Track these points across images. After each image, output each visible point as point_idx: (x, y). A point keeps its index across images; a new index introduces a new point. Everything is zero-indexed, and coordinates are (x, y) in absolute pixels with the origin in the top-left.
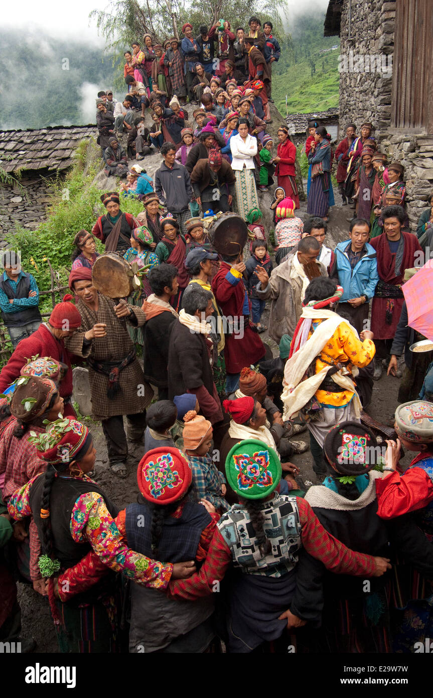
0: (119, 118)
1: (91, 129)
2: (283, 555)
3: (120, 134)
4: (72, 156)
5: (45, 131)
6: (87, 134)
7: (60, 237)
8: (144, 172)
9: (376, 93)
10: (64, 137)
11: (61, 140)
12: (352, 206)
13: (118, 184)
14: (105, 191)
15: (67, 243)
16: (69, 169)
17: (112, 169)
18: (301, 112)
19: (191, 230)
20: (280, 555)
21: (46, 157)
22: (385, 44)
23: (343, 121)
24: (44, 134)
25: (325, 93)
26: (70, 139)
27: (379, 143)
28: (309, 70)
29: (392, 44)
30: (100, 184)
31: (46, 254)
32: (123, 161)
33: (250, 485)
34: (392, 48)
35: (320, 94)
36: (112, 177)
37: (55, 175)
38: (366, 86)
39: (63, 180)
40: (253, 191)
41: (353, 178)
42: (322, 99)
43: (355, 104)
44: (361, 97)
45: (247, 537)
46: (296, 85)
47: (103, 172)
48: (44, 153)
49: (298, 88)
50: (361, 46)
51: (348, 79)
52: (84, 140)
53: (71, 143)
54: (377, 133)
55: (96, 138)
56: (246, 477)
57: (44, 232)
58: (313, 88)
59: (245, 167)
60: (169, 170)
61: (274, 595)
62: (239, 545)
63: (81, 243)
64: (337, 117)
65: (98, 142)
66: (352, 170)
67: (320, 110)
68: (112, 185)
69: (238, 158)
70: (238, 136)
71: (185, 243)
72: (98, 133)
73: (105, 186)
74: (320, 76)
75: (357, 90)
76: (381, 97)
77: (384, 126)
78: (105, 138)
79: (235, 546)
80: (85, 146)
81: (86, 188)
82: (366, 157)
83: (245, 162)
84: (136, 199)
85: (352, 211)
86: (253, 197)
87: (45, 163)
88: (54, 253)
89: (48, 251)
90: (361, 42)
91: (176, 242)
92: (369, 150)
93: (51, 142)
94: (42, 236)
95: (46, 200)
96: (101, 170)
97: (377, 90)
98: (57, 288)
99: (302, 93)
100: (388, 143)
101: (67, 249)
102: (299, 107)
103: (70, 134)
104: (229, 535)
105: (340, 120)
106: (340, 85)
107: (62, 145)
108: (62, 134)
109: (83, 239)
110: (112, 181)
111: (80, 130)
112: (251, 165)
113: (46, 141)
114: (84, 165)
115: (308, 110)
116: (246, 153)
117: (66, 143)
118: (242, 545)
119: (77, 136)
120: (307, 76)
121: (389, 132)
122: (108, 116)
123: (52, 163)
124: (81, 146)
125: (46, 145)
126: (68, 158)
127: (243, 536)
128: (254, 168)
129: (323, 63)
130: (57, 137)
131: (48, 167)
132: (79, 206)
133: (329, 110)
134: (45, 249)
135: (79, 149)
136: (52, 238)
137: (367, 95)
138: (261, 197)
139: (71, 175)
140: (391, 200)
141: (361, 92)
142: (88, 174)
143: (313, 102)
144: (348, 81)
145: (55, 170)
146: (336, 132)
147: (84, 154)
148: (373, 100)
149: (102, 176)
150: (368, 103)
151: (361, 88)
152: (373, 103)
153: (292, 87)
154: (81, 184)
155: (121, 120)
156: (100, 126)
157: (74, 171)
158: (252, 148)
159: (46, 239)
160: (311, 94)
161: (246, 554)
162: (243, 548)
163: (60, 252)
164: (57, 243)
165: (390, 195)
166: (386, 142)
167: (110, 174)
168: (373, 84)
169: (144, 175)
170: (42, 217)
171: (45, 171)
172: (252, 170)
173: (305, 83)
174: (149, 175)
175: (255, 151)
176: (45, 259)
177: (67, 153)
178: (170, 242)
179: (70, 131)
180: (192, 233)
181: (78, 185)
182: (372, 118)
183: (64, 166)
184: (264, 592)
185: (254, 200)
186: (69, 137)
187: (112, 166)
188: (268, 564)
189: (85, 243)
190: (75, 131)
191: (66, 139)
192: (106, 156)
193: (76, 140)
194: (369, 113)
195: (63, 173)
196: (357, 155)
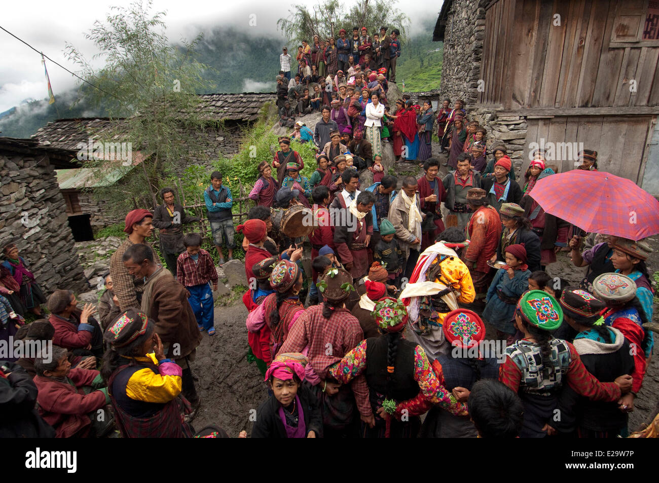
0: (291, 89)
1: (272, 95)
2: (557, 381)
3: (291, 99)
4: (259, 112)
5: (242, 95)
6: (269, 99)
7: (247, 164)
8: (304, 125)
9: (468, 80)
10: (254, 100)
11: (252, 102)
12: (446, 155)
13: (287, 132)
14: (279, 136)
15: (251, 168)
16: (256, 120)
17: (285, 122)
18: (412, 91)
19: (338, 163)
20: (555, 380)
21: (241, 112)
22: (476, 47)
23: (442, 98)
24: (242, 97)
25: (429, 79)
26: (258, 101)
27: (468, 113)
28: (419, 64)
29: (481, 47)
30: (276, 131)
31: (237, 175)
32: (292, 117)
33: (546, 320)
34: (481, 50)
35: (426, 80)
36: (284, 127)
37: (247, 124)
38: (461, 75)
39: (251, 128)
40: (378, 141)
41: (448, 136)
42: (427, 83)
43: (452, 87)
44: (457, 82)
45: (535, 364)
46: (410, 73)
47: (278, 124)
48: (240, 109)
49: (411, 75)
50: (458, 48)
51: (448, 70)
52: (267, 102)
53: (259, 104)
54: (467, 107)
55: (275, 101)
56: (542, 314)
57: (237, 161)
58: (421, 76)
59: (373, 124)
60: (325, 124)
61: (542, 410)
62: (528, 370)
63: (261, 170)
64: (438, 95)
65: (277, 104)
66: (448, 131)
67: (425, 91)
68: (284, 132)
69: (370, 118)
70: (372, 103)
71: (332, 173)
72: (277, 98)
73: (279, 132)
74: (426, 68)
75: (454, 77)
76: (472, 83)
77: (472, 102)
78: (281, 101)
79: (525, 370)
80: (268, 106)
81: (267, 133)
82: (457, 122)
83: (374, 121)
84: (300, 142)
85: (447, 159)
86: (378, 145)
87: (241, 116)
88: (242, 175)
89: (238, 173)
90: (459, 45)
91: (326, 172)
92: (459, 117)
93: (245, 102)
94: (235, 163)
95: (239, 140)
96: (277, 122)
97: (469, 78)
98: (243, 198)
99: (413, 79)
100: (475, 113)
101: (251, 173)
102: (410, 88)
103: (259, 98)
104: (520, 362)
105: (440, 97)
106: (442, 75)
107: (252, 105)
108: (253, 98)
109: (262, 168)
110: (284, 129)
111: (265, 95)
112: (378, 124)
113: (242, 102)
114: (266, 118)
115: (417, 90)
116: (375, 115)
117: (255, 104)
118: (530, 370)
119: (263, 100)
120: (417, 68)
121: (476, 106)
122: (284, 87)
123: (245, 116)
124: (265, 106)
125: (242, 104)
126: (256, 113)
127: (531, 364)
128: (380, 126)
129: (429, 60)
130: (249, 99)
131: (242, 118)
132: (261, 145)
133: (432, 91)
134: (236, 172)
135: (263, 108)
136: (242, 165)
137: (461, 81)
138: (384, 146)
139: (257, 125)
140: (476, 152)
141: (457, 79)
142: (268, 124)
143: (420, 85)
144: (448, 71)
145: (247, 121)
146: (436, 105)
147: (266, 111)
148: (465, 84)
149: (278, 126)
150: (462, 86)
151: (457, 77)
152: (465, 86)
153: (407, 75)
154: (263, 130)
155: (292, 90)
156: (279, 93)
157: (259, 122)
158: (380, 112)
159: (238, 165)
160: (419, 79)
161: (532, 377)
162: (531, 373)
163: (246, 175)
164: (245, 168)
165: (475, 148)
166: (473, 113)
167: (283, 125)
168: (466, 74)
169: (304, 127)
170: (235, 151)
171: (240, 121)
172: (379, 127)
173: (416, 72)
174: (308, 127)
175: (382, 114)
176: (236, 178)
177: (255, 110)
178: (322, 171)
179: (258, 96)
180: (339, 165)
181: (261, 131)
182: (464, 97)
183: (253, 118)
184: (536, 407)
185: (378, 147)
186: (257, 99)
187: (285, 120)
188: (545, 386)
189: (263, 170)
190: (261, 96)
191: (255, 101)
192: (281, 113)
193: (262, 102)
194: (462, 93)
195: (252, 123)
196: (452, 121)
